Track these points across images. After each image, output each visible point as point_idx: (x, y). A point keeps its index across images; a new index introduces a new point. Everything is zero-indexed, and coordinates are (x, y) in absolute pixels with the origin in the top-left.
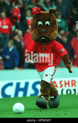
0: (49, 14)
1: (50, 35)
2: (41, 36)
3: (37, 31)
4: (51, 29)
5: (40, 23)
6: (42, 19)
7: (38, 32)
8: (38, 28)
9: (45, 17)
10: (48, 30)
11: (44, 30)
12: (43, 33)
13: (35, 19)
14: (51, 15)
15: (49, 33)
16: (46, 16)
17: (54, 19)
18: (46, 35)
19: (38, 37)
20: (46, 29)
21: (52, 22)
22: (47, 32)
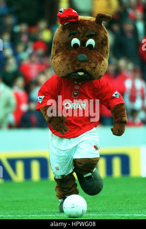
0: (96, 24)
1: (95, 68)
2: (77, 68)
3: (68, 58)
4: (98, 56)
5: (75, 41)
6: (81, 33)
7: (70, 60)
8: (72, 52)
9: (87, 30)
10: (91, 57)
11: (82, 57)
12: (82, 64)
13: (65, 33)
14: (99, 26)
15: (93, 65)
16: (89, 27)
17: (105, 36)
18: (88, 69)
19: (71, 71)
20: (88, 56)
21: (100, 42)
22: (90, 61)
